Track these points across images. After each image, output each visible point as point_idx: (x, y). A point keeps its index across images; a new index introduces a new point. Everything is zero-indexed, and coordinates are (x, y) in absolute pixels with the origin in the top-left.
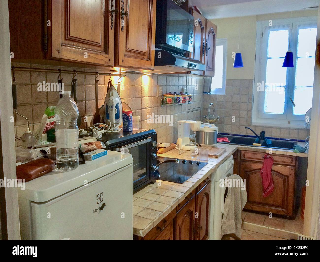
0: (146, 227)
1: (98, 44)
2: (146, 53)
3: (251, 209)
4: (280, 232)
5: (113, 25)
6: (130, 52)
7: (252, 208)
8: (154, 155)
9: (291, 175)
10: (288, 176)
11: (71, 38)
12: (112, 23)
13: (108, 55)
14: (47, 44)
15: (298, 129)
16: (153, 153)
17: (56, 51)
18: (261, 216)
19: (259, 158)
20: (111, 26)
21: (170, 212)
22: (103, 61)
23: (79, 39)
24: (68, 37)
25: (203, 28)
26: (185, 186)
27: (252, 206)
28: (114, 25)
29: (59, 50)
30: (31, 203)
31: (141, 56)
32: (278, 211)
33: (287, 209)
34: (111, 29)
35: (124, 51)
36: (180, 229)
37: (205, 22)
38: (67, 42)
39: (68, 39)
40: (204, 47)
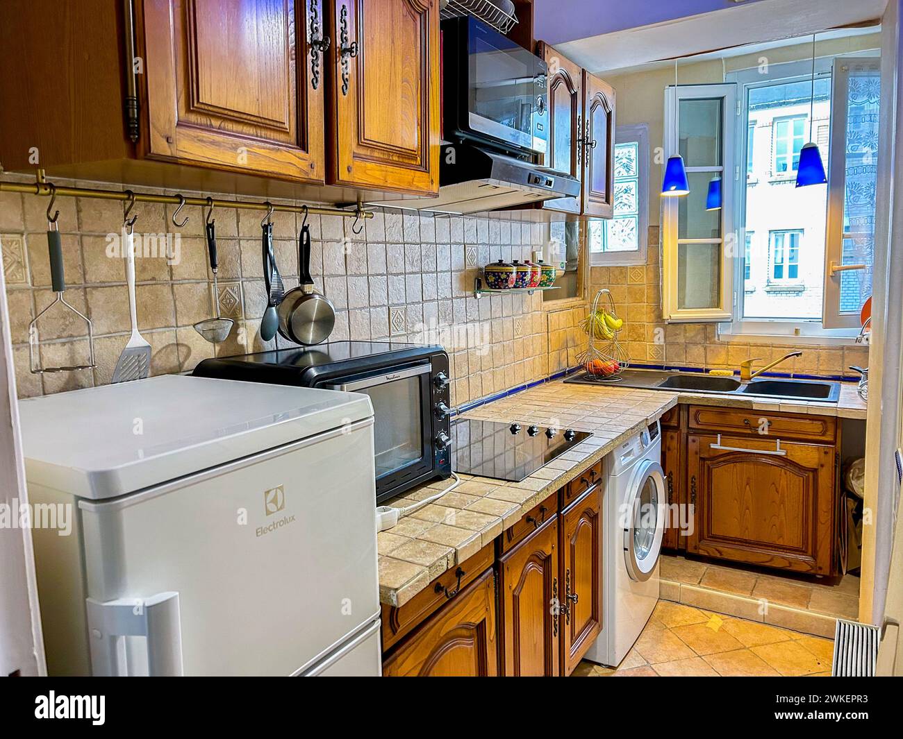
0: (408, 582)
1: (281, 125)
2: (416, 153)
3: (718, 555)
4: (797, 615)
5: (319, 79)
6: (370, 149)
7: (721, 554)
8: (443, 407)
9: (822, 466)
10: (815, 471)
11: (203, 106)
12: (315, 73)
13: (307, 153)
14: (138, 119)
15: (842, 348)
16: (438, 402)
17: (163, 137)
18: (746, 573)
19: (737, 423)
20: (313, 79)
21: (477, 549)
22: (294, 168)
23: (226, 112)
24: (195, 105)
25: (576, 93)
26: (524, 487)
27: (720, 549)
28: (321, 77)
29: (171, 137)
30: (80, 502)
31: (401, 160)
32: (790, 563)
33: (814, 556)
34: (315, 88)
35: (354, 145)
36: (516, 599)
37: (580, 77)
38: (193, 118)
39: (195, 109)
40: (579, 140)
